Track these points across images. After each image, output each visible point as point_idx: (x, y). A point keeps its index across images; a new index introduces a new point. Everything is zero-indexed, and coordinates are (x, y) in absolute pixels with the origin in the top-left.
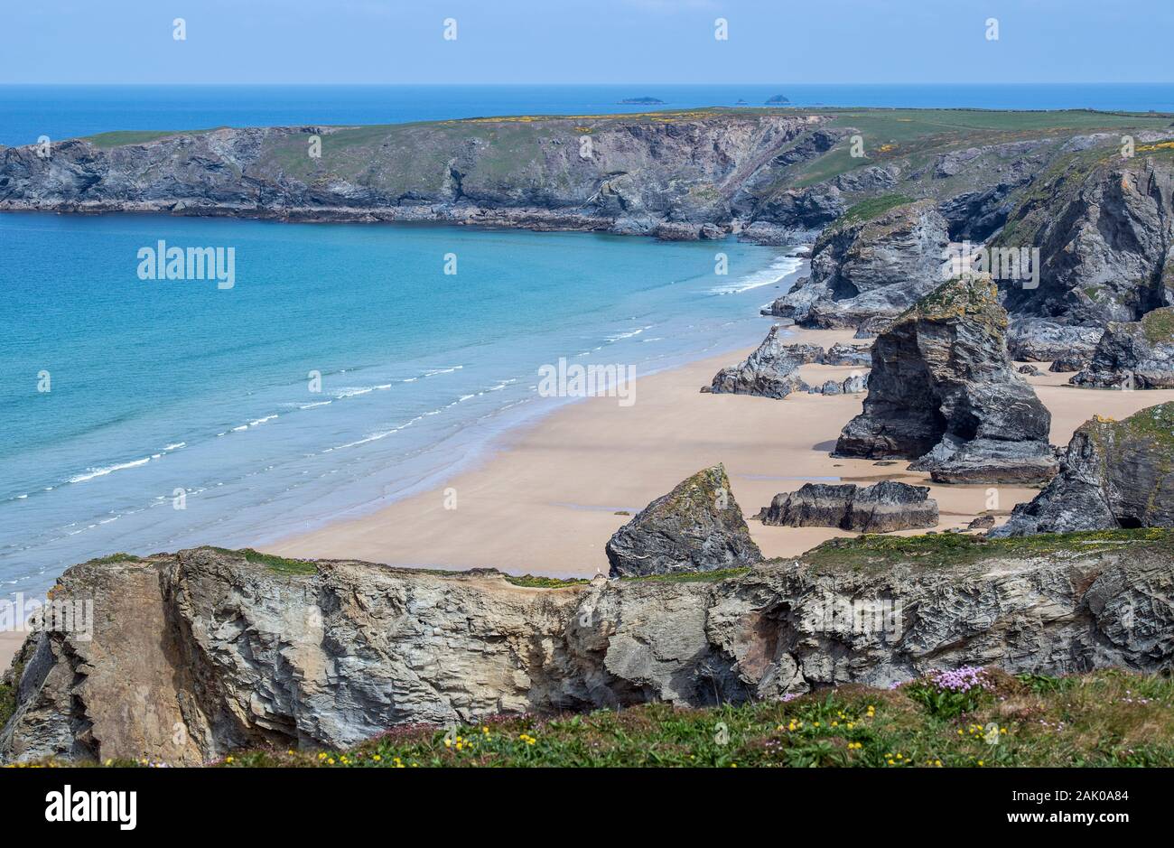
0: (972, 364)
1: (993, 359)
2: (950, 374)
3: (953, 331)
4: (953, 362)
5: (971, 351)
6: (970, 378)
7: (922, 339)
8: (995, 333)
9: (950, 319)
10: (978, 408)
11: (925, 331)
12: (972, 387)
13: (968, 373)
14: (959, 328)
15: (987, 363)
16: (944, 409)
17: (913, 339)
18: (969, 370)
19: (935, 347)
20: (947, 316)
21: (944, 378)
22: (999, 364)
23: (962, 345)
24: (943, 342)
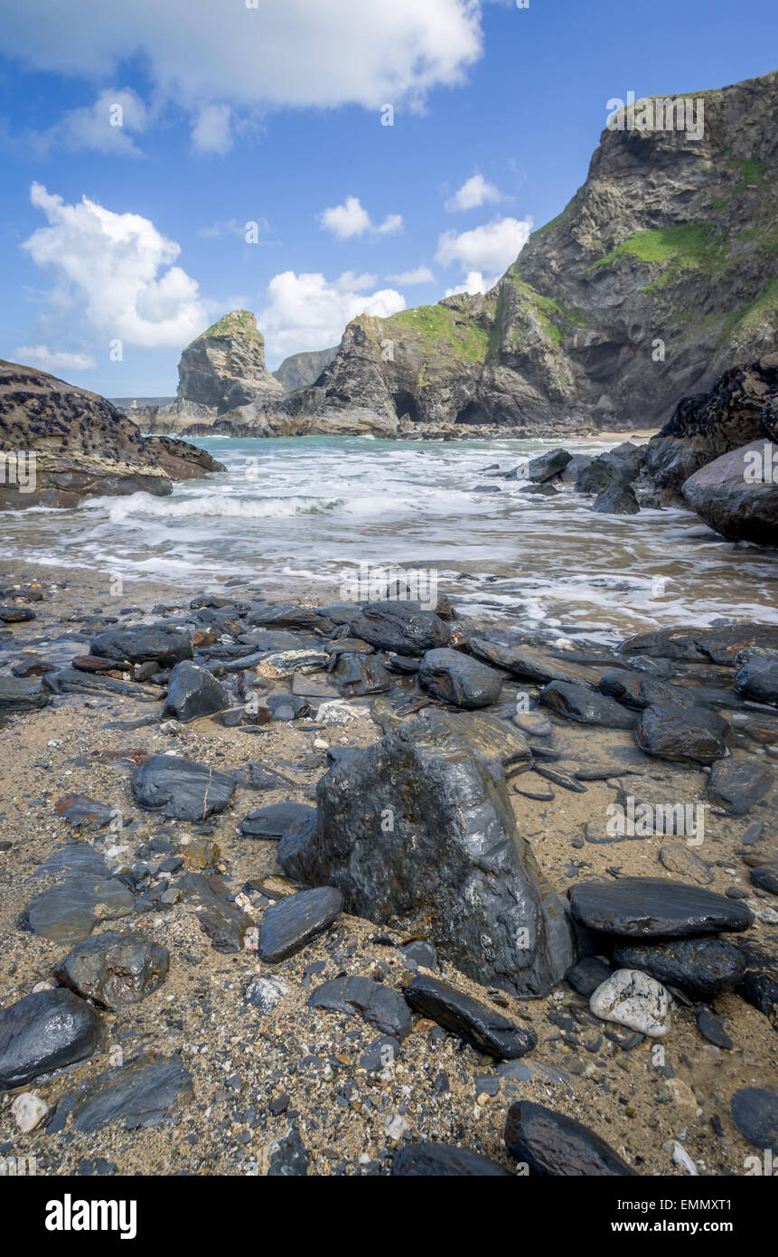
0: (242, 366)
1: (256, 364)
2: (229, 375)
3: (230, 346)
4: (230, 367)
5: (242, 359)
6: (242, 376)
7: (209, 351)
8: (257, 348)
9: (227, 337)
10: (248, 394)
11: (212, 347)
12: (243, 381)
13: (240, 373)
14: (233, 343)
15: (251, 367)
16: (226, 398)
17: (204, 352)
18: (241, 371)
19: (218, 357)
20: (226, 334)
21: (225, 377)
22: (260, 368)
23: (235, 354)
24: (223, 353)
